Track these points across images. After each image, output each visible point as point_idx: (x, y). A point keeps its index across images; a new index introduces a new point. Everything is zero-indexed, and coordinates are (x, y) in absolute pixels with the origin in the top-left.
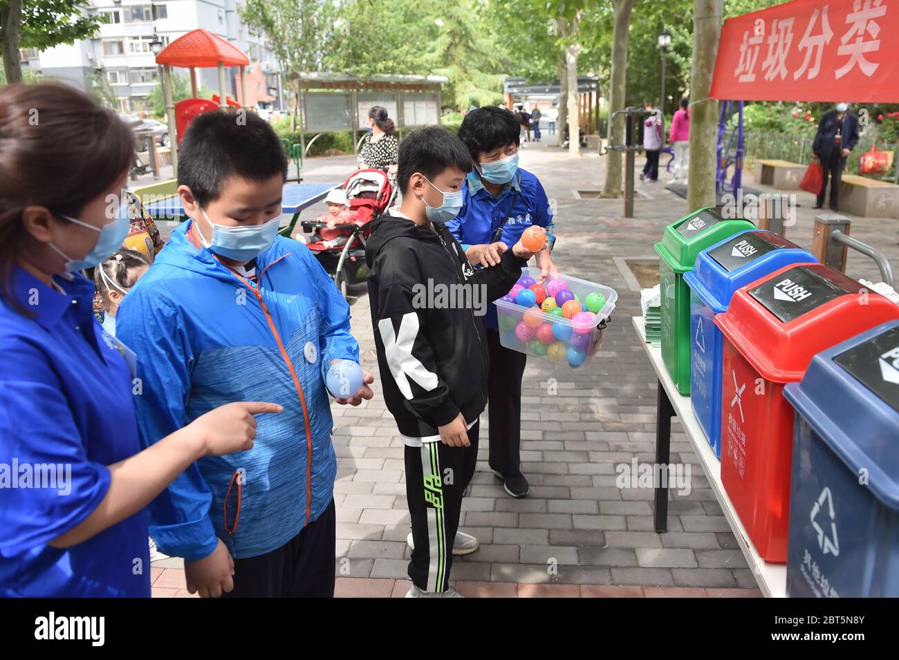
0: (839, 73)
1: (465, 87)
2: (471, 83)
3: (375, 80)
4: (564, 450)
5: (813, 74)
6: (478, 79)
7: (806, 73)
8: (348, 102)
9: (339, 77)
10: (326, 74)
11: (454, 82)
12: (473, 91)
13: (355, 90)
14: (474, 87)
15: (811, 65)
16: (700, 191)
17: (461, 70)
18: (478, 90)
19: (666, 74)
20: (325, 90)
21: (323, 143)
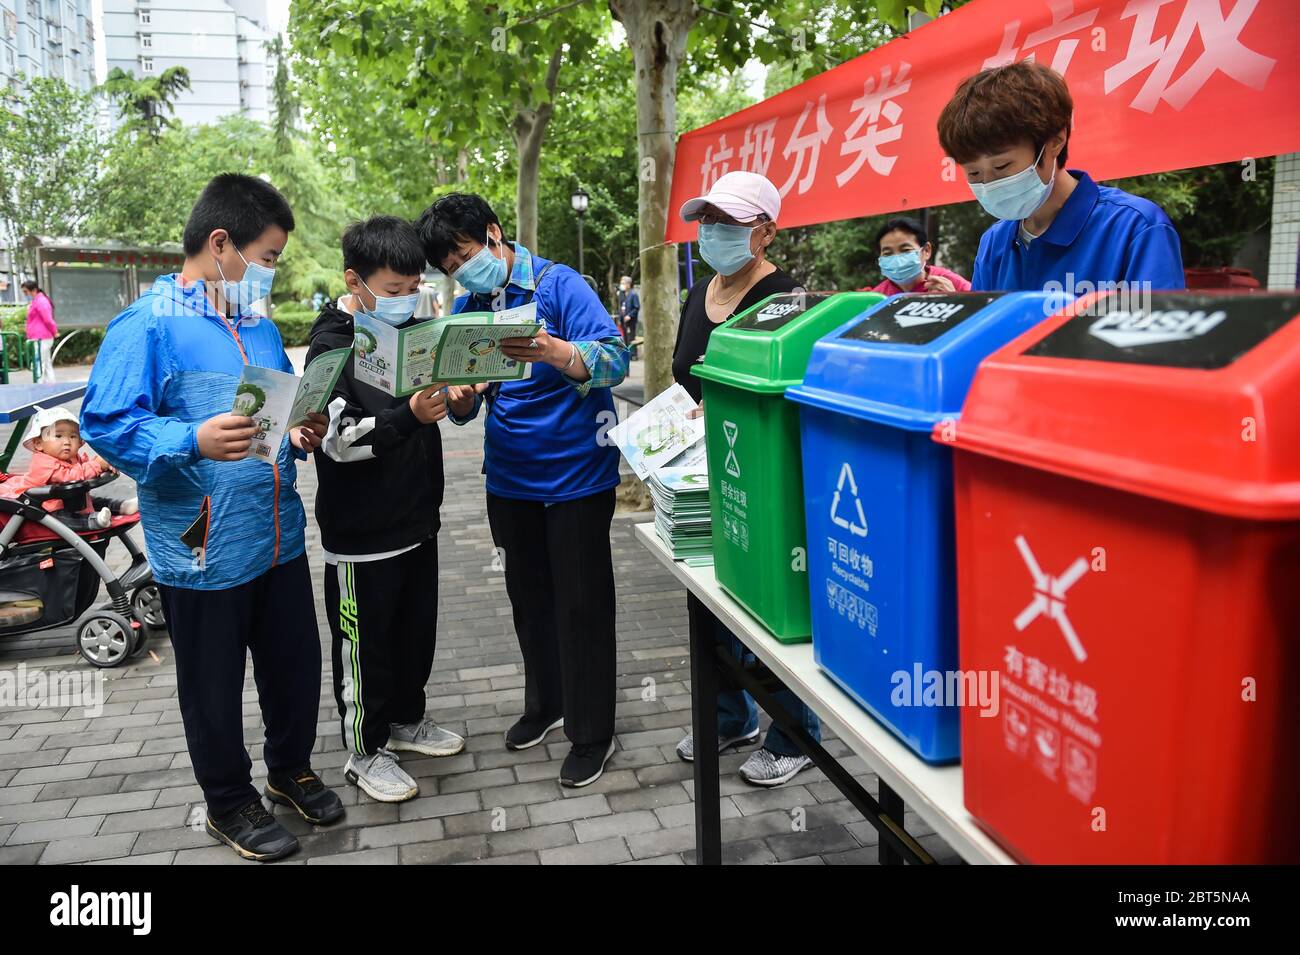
0: (843, 179)
1: (306, 267)
2: (314, 261)
3: (167, 251)
4: (516, 783)
5: (805, 186)
6: (324, 255)
7: (796, 186)
8: (122, 283)
9: (109, 245)
10: (86, 240)
11: (290, 259)
12: (319, 272)
13: (134, 267)
14: (320, 267)
15: (803, 174)
16: (663, 372)
17: (299, 243)
18: (324, 270)
19: (584, 247)
20: (86, 265)
21: (82, 344)
